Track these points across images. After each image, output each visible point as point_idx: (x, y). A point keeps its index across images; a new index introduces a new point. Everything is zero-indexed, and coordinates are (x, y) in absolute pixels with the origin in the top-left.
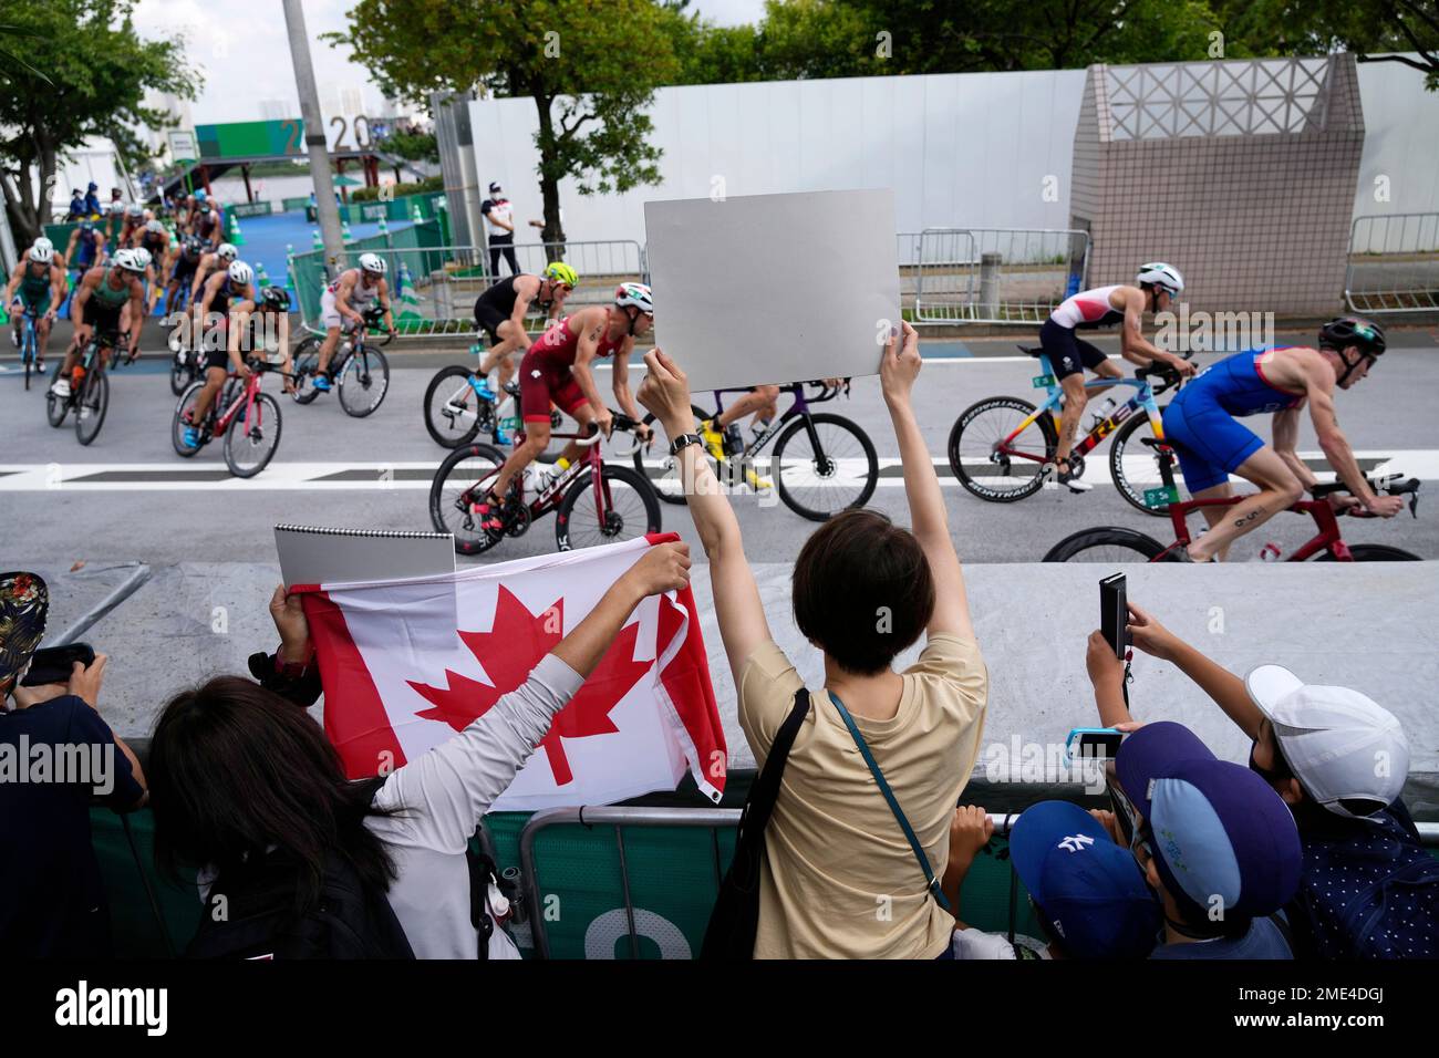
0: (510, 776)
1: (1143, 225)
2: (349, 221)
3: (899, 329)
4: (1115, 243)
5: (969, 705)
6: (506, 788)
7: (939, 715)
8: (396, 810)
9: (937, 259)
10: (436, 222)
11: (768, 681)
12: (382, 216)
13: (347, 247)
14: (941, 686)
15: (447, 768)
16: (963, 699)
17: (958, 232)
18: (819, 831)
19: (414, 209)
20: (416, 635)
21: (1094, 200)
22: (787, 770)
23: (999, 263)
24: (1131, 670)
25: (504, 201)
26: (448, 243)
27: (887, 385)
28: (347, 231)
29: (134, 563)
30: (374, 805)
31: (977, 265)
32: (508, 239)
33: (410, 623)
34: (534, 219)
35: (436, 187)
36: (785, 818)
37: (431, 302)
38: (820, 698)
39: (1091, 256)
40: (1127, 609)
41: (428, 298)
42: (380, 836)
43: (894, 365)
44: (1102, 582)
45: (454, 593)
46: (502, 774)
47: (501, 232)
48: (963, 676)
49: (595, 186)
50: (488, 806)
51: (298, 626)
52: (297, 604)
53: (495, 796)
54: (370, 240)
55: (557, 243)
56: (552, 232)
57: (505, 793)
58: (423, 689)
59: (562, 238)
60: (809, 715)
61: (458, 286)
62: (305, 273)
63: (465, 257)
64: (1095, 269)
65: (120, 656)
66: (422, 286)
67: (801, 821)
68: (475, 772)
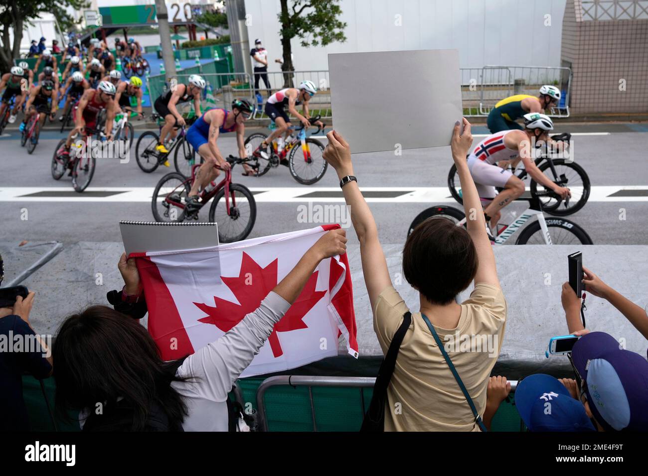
0: (250, 358)
1: (599, 65)
2: (180, 59)
3: (461, 122)
4: (584, 74)
5: (496, 321)
6: (249, 364)
7: (480, 327)
8: (188, 378)
9: (491, 82)
10: (226, 60)
11: (390, 308)
12: (197, 56)
13: (178, 73)
14: (481, 310)
15: (216, 354)
16: (493, 318)
17: (502, 68)
18: (418, 390)
19: (214, 53)
20: (198, 279)
21: (573, 52)
22: (399, 356)
23: (524, 84)
24: (585, 304)
25: (263, 49)
26: (232, 71)
27: (454, 151)
28: (178, 64)
29: (54, 242)
30: (176, 375)
31: (512, 85)
32: (264, 69)
33: (194, 272)
34: (277, 59)
35: (226, 41)
36: (397, 382)
37: (222, 102)
38: (417, 318)
39: (572, 81)
40: (583, 271)
41: (221, 100)
42: (180, 392)
43: (458, 141)
44: (569, 256)
45: (218, 257)
46: (245, 357)
47: (260, 65)
48: (493, 306)
49: (310, 42)
50: (239, 375)
51: (134, 275)
52: (133, 263)
53: (243, 369)
54: (190, 69)
55: (290, 72)
56: (287, 66)
57: (248, 367)
58: (202, 307)
59: (293, 69)
60: (411, 326)
61: (237, 93)
62: (154, 86)
63: (240, 78)
64: (574, 88)
65: (44, 292)
66: (218, 94)
67: (405, 382)
68: (232, 357)
